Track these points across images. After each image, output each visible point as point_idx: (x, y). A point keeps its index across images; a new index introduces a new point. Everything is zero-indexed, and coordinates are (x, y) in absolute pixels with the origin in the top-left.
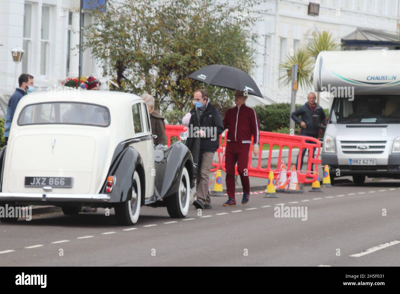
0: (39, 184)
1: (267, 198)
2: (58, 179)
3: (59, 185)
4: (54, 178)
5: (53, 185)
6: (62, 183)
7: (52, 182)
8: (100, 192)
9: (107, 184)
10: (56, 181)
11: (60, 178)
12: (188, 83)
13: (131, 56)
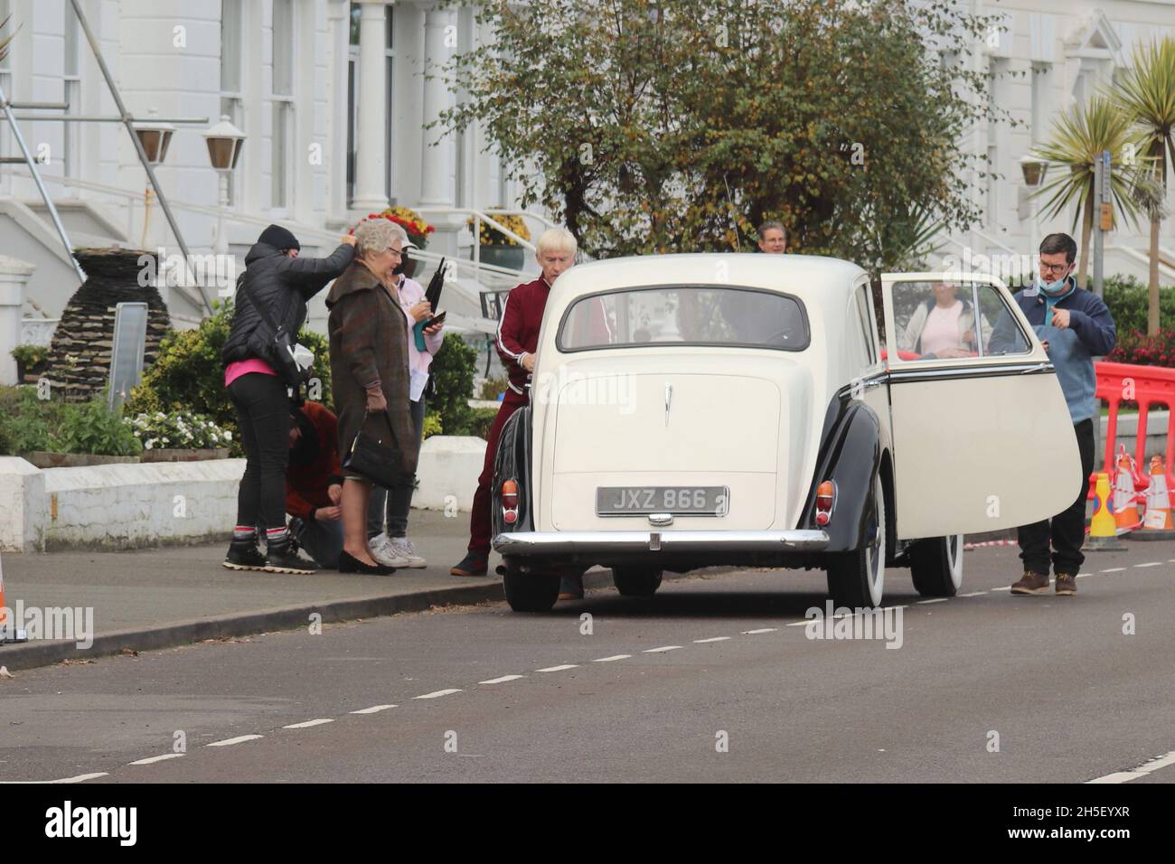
0: (638, 506)
1: (1092, 551)
2: (688, 492)
3: (692, 506)
4: (677, 489)
5: (673, 508)
6: (699, 502)
7: (673, 499)
8: (800, 526)
9: (814, 501)
10: (681, 498)
11: (692, 489)
12: (790, 219)
13: (610, 142)
